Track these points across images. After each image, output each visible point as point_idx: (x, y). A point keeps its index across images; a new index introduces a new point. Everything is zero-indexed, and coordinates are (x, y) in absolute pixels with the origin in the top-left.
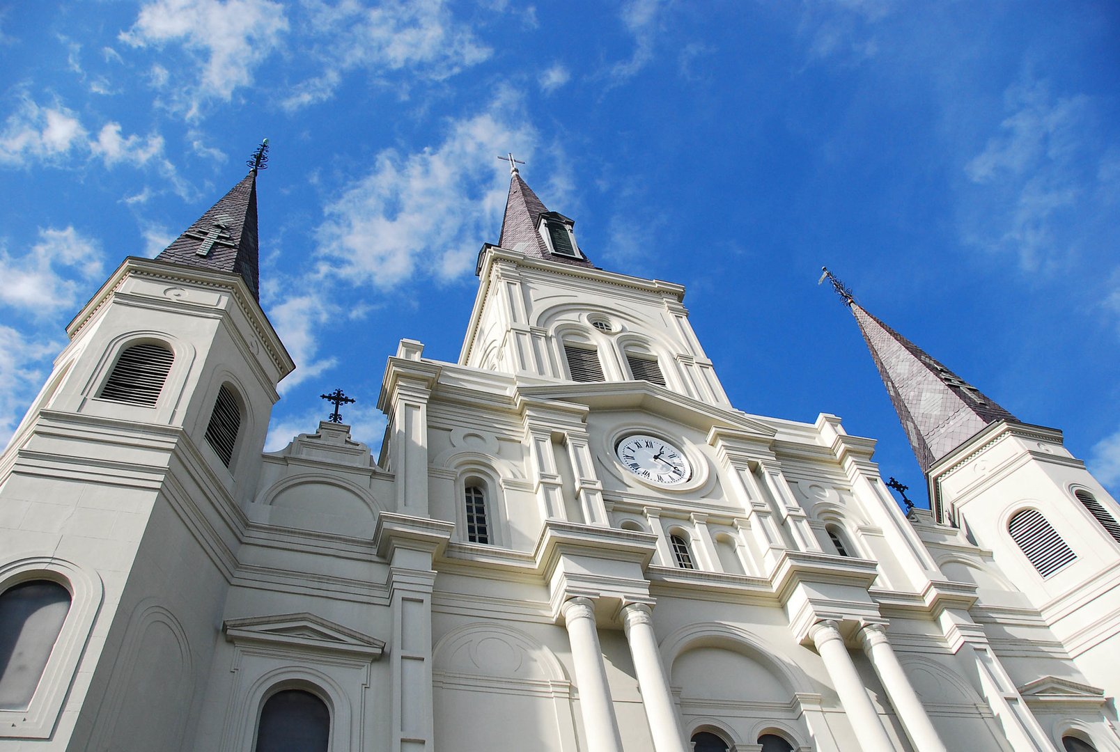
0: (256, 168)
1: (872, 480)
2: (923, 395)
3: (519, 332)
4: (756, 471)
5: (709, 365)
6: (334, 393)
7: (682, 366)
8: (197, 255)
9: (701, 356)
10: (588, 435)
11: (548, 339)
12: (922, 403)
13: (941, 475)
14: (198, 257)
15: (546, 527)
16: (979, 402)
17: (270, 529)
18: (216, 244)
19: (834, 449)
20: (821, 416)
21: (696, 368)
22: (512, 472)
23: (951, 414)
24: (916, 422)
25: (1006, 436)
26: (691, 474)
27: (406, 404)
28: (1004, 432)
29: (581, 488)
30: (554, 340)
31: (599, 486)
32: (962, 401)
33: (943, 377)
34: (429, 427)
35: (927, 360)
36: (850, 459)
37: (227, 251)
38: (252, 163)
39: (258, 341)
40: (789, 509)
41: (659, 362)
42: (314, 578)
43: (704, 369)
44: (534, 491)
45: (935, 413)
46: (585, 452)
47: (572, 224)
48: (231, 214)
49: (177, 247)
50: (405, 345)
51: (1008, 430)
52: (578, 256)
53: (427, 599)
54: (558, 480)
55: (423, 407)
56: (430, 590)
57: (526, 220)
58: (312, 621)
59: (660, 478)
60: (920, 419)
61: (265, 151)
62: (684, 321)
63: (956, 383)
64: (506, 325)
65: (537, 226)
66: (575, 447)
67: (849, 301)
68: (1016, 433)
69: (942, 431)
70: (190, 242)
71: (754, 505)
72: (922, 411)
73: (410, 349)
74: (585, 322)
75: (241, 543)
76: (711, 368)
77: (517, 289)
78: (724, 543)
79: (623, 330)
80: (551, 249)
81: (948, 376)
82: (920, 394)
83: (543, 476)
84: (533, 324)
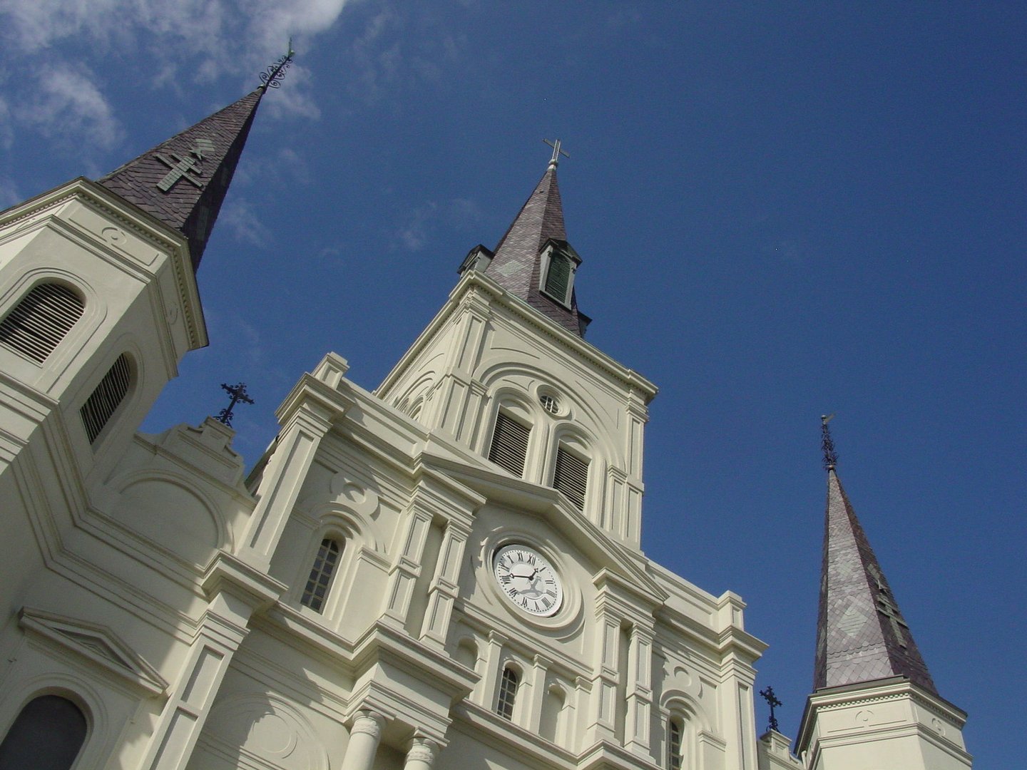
0: (268, 85)
1: (741, 686)
2: (850, 609)
3: (457, 381)
4: (626, 631)
5: (640, 491)
6: (237, 387)
7: (610, 480)
8: (157, 187)
9: (637, 476)
10: (471, 530)
11: (485, 399)
12: (845, 617)
13: (821, 705)
14: (156, 191)
15: (374, 628)
16: (901, 644)
17: (108, 521)
18: (183, 178)
19: (721, 637)
20: (727, 594)
21: (625, 488)
22: (376, 545)
23: (866, 644)
24: (828, 634)
25: (904, 697)
26: (560, 608)
27: (301, 432)
28: (903, 692)
29: (435, 588)
30: (490, 402)
31: (455, 592)
32: (882, 636)
33: (879, 599)
34: (315, 460)
35: (874, 572)
36: (732, 655)
37: (191, 190)
38: (266, 76)
39: (179, 309)
40: (639, 688)
41: (589, 467)
42: (130, 589)
43: (631, 492)
44: (389, 572)
45: (851, 634)
46: (460, 548)
47: (578, 263)
48: (215, 141)
49: (141, 170)
50: (330, 360)
51: (909, 692)
52: (568, 304)
53: (229, 655)
54: (417, 572)
55: (317, 441)
56: (235, 647)
57: (534, 237)
58: (109, 637)
59: (525, 603)
60: (833, 633)
61: (285, 66)
62: (640, 428)
63: (889, 612)
64: (449, 368)
65: (541, 250)
66: (452, 538)
67: (831, 466)
68: (916, 699)
69: (848, 657)
70: (156, 167)
71: (604, 669)
72: (839, 625)
73: (334, 366)
74: (534, 394)
75: (75, 526)
76: (640, 494)
77: (479, 327)
78: (554, 698)
79: (569, 417)
80: (541, 286)
81: (884, 600)
82: (847, 607)
83: (403, 561)
84: (477, 377)
